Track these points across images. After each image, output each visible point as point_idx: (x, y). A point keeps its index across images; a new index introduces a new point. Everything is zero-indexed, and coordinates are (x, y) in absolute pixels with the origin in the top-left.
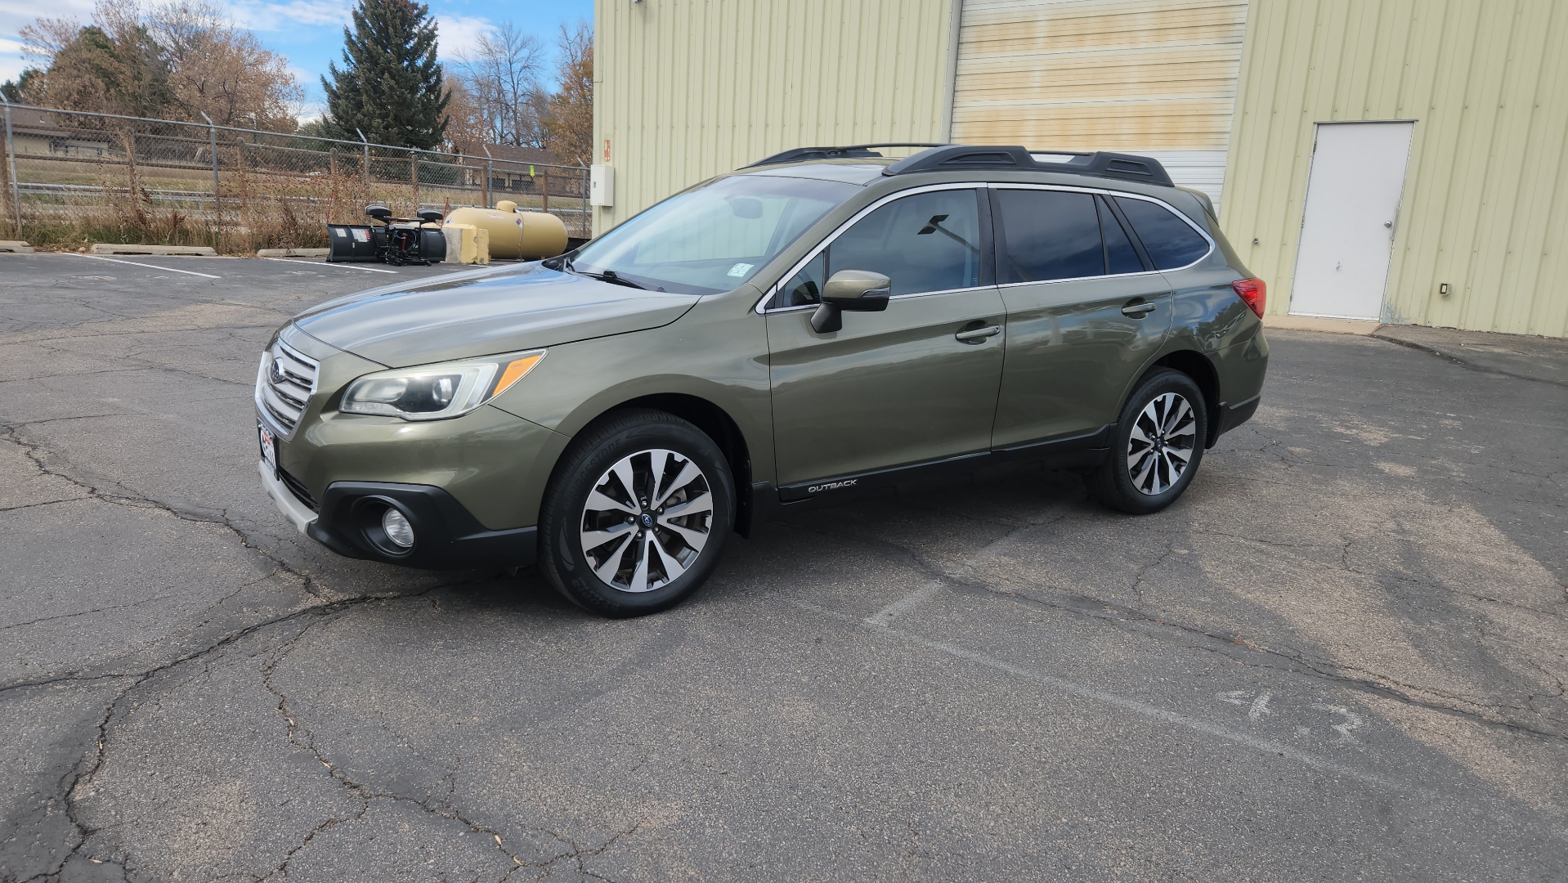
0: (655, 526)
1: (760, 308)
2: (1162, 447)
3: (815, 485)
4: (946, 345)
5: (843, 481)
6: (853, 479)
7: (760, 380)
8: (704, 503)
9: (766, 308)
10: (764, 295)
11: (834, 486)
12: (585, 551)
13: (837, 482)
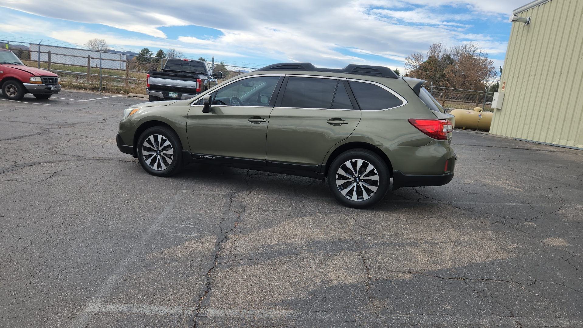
0: (160, 155)
1: (192, 104)
2: (359, 182)
3: (202, 155)
4: (246, 122)
5: (211, 157)
6: (214, 157)
7: (184, 123)
8: (171, 151)
9: (194, 104)
10: (194, 101)
11: (208, 157)
12: (143, 155)
13: (209, 156)
